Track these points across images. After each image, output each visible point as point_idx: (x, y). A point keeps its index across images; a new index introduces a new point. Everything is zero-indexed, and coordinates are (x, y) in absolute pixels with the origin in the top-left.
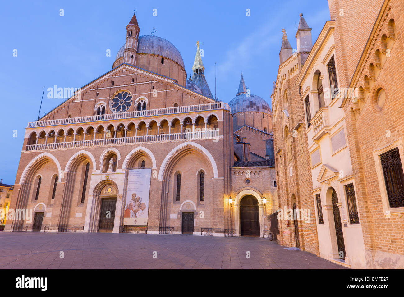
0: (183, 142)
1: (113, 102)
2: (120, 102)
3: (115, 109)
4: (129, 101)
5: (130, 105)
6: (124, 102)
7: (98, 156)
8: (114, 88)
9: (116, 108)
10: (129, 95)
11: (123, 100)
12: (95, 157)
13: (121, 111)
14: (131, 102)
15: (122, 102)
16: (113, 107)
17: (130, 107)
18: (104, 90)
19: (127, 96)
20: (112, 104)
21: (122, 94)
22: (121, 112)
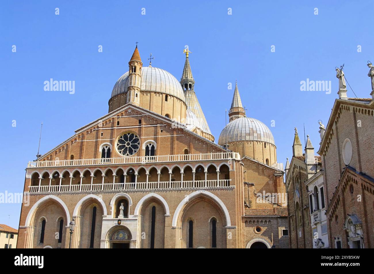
0: (196, 190)
1: (118, 143)
2: (126, 144)
3: (121, 151)
4: (136, 144)
5: (138, 148)
6: (131, 144)
7: (108, 200)
8: (119, 129)
9: (123, 150)
10: (135, 137)
11: (129, 142)
12: (105, 202)
13: (128, 153)
14: (138, 145)
15: (128, 144)
16: (118, 149)
17: (137, 150)
18: (108, 130)
19: (134, 139)
20: (117, 146)
21: (129, 136)
22: (128, 155)
